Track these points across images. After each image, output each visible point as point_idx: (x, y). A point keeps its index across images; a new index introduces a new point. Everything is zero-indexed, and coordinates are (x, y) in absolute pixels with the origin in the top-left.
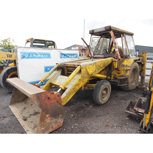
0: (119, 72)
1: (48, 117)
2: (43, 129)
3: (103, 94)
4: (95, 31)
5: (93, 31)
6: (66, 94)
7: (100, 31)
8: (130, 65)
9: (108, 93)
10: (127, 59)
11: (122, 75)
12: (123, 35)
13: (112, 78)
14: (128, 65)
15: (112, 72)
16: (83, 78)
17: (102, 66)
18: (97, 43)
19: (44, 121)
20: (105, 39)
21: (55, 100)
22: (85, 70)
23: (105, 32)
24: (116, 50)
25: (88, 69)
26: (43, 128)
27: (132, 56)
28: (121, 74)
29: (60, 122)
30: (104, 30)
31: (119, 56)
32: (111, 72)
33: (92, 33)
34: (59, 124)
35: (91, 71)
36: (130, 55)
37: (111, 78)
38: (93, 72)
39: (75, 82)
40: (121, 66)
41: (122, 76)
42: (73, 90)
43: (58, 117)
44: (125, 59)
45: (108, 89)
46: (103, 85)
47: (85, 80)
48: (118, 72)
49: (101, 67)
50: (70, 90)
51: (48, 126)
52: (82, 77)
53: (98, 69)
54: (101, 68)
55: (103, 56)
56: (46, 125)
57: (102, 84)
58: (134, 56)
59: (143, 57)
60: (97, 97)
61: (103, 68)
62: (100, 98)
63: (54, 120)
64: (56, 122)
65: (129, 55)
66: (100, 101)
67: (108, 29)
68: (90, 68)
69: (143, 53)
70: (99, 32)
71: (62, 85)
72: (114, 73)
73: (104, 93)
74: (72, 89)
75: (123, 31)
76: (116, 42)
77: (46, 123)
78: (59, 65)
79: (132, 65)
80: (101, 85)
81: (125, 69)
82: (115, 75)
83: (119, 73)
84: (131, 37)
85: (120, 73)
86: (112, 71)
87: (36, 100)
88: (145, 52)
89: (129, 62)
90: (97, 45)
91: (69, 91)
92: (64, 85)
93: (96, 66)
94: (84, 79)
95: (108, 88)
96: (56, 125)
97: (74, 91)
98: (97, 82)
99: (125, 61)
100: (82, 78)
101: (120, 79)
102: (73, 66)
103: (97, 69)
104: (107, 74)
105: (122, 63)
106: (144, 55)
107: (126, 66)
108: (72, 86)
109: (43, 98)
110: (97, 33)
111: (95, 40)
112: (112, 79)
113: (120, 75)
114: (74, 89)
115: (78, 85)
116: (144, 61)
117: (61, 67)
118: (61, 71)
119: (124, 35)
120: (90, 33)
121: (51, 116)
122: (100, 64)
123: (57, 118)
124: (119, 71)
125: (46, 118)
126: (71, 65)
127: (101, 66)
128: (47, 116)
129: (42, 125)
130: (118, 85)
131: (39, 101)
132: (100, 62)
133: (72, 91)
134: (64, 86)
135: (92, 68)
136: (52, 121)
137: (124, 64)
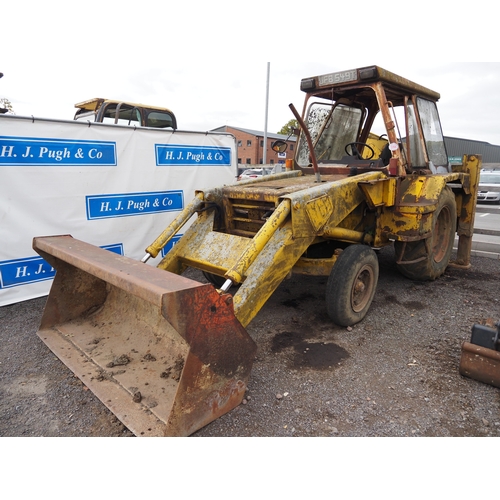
0: (402, 219)
1: (206, 372)
2: (189, 411)
3: (356, 292)
4: (322, 83)
5: (315, 80)
6: (244, 298)
7: (337, 81)
8: (435, 198)
9: (371, 286)
10: (423, 178)
11: (412, 230)
12: (410, 99)
13: (377, 239)
14: (427, 197)
15: (378, 220)
16: (297, 242)
17: (350, 200)
18: (323, 123)
19: (192, 386)
20: (347, 109)
21: (230, 316)
22: (302, 215)
23: (355, 87)
24: (390, 148)
25: (311, 211)
26: (187, 408)
27: (436, 166)
28: (408, 227)
29: (236, 390)
30: (353, 78)
31: (401, 168)
32: (376, 220)
33: (311, 87)
34: (234, 396)
35: (318, 219)
36: (431, 163)
37: (374, 237)
38: (324, 220)
39: (274, 255)
40: (405, 201)
41: (411, 232)
42: (267, 282)
43: (234, 373)
44: (416, 178)
45: (372, 276)
46: (359, 261)
47: (301, 247)
48: (397, 219)
49: (346, 204)
50: (259, 284)
51: (202, 402)
52: (293, 239)
53: (340, 211)
54: (348, 208)
55: (345, 166)
56: (197, 399)
57: (356, 259)
58: (440, 169)
59: (468, 171)
60: (340, 302)
61: (353, 208)
62: (348, 305)
63: (222, 383)
64: (226, 391)
65: (428, 164)
66: (349, 314)
67: (367, 74)
68: (317, 209)
69: (469, 159)
70: (336, 87)
71: (234, 269)
72: (384, 221)
73: (360, 288)
74: (265, 281)
75: (410, 86)
76: (393, 119)
77: (198, 392)
78: (207, 195)
79: (439, 197)
80: (351, 263)
81: (422, 210)
82: (387, 228)
83: (399, 224)
84: (431, 104)
85: (404, 223)
86: (379, 216)
87: (178, 314)
88: (477, 157)
89: (431, 187)
90: (324, 128)
91: (254, 285)
92: (242, 267)
93: (334, 201)
94: (298, 246)
95: (370, 271)
96: (224, 400)
97: (268, 286)
98: (333, 253)
99: (418, 185)
100: (292, 242)
101: (407, 243)
102: (257, 198)
103: (336, 211)
104: (360, 224)
105: (406, 190)
106: (472, 165)
107: (422, 199)
108: (262, 269)
109: (197, 308)
110: (329, 87)
111: (318, 112)
112: (378, 243)
113: (403, 228)
114: (268, 279)
115: (279, 265)
116: (472, 185)
117: (213, 203)
118: (212, 218)
119: (414, 97)
120: (303, 89)
121: (213, 369)
122: (344, 195)
123: (231, 376)
124: (400, 215)
125: (201, 375)
126: (248, 193)
127: (347, 201)
128: (204, 367)
129: (185, 398)
130: (400, 262)
131: (184, 316)
132: (345, 186)
133: (263, 285)
134: (240, 270)
135: (323, 209)
136: (216, 386)
137: (413, 194)
